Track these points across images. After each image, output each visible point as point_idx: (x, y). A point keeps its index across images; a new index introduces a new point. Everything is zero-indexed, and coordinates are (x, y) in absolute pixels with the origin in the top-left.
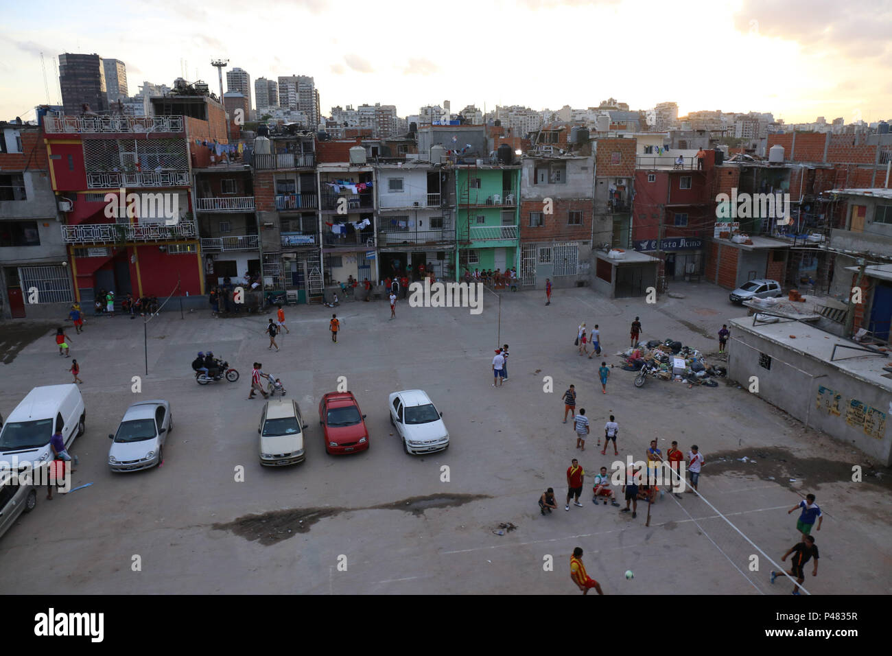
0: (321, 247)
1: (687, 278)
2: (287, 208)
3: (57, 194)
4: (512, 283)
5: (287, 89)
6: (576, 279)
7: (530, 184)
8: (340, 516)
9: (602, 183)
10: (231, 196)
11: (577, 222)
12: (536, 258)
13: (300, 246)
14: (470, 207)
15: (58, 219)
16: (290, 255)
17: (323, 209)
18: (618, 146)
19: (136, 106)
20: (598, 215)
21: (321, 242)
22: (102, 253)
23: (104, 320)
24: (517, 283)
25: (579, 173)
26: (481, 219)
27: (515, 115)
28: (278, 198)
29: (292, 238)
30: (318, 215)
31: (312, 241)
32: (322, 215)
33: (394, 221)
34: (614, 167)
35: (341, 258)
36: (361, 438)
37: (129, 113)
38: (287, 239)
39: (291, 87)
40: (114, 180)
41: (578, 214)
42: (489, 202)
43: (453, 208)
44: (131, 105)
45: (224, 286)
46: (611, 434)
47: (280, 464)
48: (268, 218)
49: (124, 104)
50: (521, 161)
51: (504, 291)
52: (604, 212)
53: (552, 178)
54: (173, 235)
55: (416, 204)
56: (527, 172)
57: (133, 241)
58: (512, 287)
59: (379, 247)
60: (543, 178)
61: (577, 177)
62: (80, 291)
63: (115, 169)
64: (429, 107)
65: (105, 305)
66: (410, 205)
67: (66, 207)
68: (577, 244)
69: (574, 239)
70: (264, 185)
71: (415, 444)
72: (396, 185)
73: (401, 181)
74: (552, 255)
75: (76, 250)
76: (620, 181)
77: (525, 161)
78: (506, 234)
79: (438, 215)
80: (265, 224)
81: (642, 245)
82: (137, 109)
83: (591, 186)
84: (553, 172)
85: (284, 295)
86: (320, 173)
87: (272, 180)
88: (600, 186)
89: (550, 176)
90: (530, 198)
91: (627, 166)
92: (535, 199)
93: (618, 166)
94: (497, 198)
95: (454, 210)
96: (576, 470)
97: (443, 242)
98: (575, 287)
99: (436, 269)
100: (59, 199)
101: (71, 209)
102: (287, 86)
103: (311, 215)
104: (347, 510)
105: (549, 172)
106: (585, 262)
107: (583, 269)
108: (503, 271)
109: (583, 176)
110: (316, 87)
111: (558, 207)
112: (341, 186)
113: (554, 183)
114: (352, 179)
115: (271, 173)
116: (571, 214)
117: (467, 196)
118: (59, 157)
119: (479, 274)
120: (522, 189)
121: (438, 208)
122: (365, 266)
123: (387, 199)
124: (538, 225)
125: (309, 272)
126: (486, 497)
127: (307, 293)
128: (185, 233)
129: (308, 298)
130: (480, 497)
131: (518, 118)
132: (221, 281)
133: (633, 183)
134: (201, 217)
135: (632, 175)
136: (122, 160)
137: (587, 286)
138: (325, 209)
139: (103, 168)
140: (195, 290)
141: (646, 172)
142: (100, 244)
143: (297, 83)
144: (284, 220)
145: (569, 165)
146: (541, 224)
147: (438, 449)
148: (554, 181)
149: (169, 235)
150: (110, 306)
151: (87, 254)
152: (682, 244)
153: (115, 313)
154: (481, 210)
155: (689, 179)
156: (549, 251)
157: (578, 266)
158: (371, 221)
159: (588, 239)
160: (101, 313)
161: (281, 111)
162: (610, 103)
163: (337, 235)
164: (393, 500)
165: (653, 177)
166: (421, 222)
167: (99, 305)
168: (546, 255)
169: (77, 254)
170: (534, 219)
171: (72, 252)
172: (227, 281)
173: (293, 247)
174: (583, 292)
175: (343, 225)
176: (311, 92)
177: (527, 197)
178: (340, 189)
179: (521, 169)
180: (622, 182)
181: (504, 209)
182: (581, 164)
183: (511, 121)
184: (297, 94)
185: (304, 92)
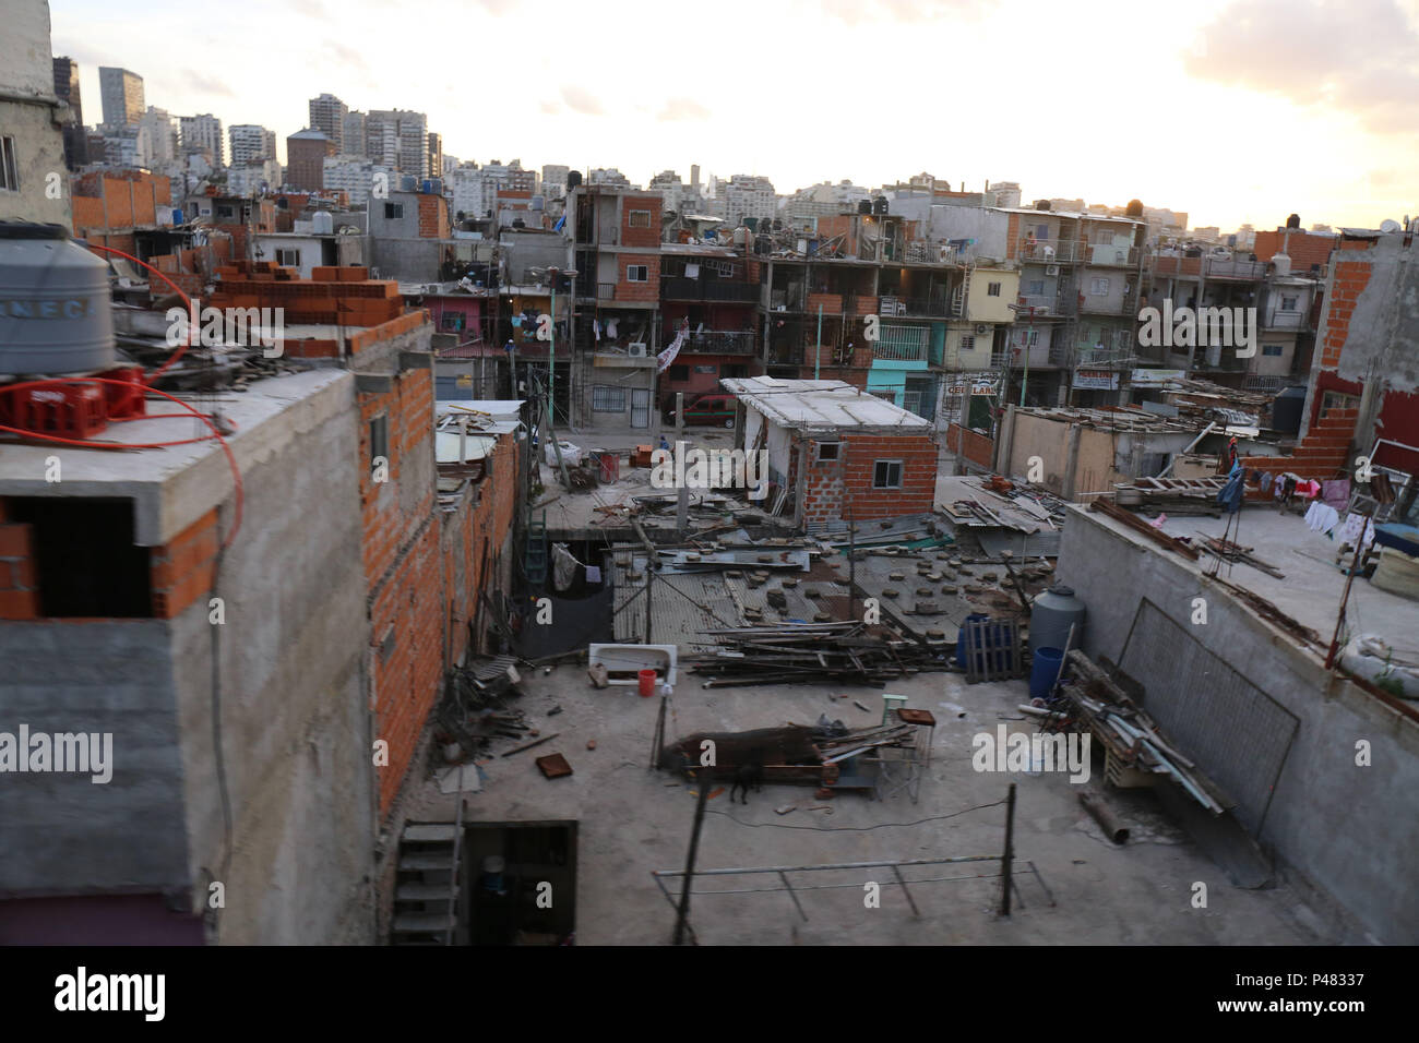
5: (382, 130)
19: (125, 143)
27: (737, 189)
37: (113, 154)
39: (389, 129)
44: (116, 140)
49: (105, 139)
64: (601, 170)
82: (125, 148)
102: (382, 125)
131: (741, 195)
143: (398, 121)
161: (357, 164)
162: (921, 179)
176: (420, 137)
183: (728, 199)
184: (399, 140)
185: (410, 136)
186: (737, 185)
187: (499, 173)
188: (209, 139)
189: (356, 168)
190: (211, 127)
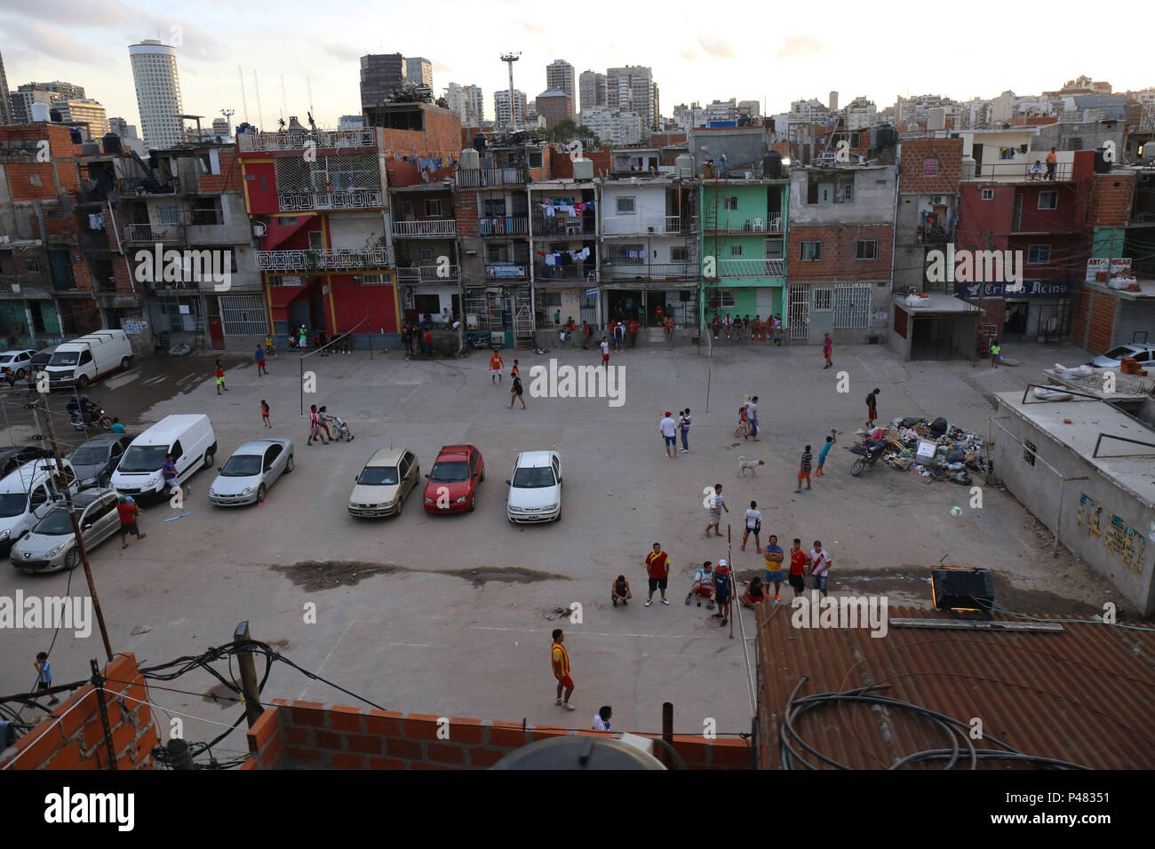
0: (532, 280)
1: (1041, 339)
2: (493, 234)
3: (251, 217)
4: (776, 335)
5: (617, 84)
6: (868, 332)
7: (801, 204)
8: (396, 575)
9: (908, 202)
10: (434, 219)
11: (869, 255)
12: (809, 303)
13: (507, 279)
14: (719, 234)
15: (252, 245)
16: (495, 290)
17: (535, 234)
18: (934, 149)
20: (901, 246)
21: (532, 275)
22: (295, 282)
23: (296, 357)
24: (783, 334)
25: (875, 189)
26: (738, 251)
28: (483, 222)
29: (498, 269)
30: (529, 242)
31: (522, 273)
32: (534, 243)
33: (625, 250)
34: (927, 179)
35: (558, 296)
36: (461, 497)
38: (492, 271)
39: (623, 82)
40: (305, 201)
41: (870, 245)
42: (748, 227)
43: (696, 235)
45: (425, 323)
46: (752, 524)
47: (365, 514)
48: (471, 245)
50: (790, 173)
51: (766, 345)
52: (911, 242)
53: (838, 195)
54: (365, 263)
55: (651, 229)
56: (797, 188)
57: (323, 270)
58: (776, 340)
59: (601, 283)
60: (826, 195)
61: (871, 193)
62: (275, 323)
63: (306, 190)
64: (803, 101)
65: (298, 339)
66: (644, 231)
67: (259, 231)
68: (870, 286)
69: (865, 279)
70: (467, 205)
71: (515, 510)
72: (626, 206)
73: (632, 200)
74: (833, 298)
75: (271, 278)
76: (938, 199)
77: (795, 172)
78: (771, 269)
79: (681, 243)
80: (468, 252)
81: (970, 289)
83: (891, 207)
84: (841, 187)
85: (489, 339)
86: (532, 191)
87: (476, 200)
88: (905, 207)
89: (836, 192)
90: (802, 223)
91: (946, 178)
92: (810, 223)
93: (934, 178)
94: (759, 222)
95: (698, 238)
96: (657, 556)
97: (686, 278)
98: (865, 344)
99: (678, 313)
100: (254, 222)
101: (265, 233)
102: (618, 80)
103: (521, 243)
104: (407, 570)
105: (835, 187)
106: (881, 310)
107: (880, 320)
108: (764, 319)
109: (879, 192)
110: (654, 80)
111: (841, 235)
112: (556, 207)
113: (842, 202)
114: (573, 199)
115: (475, 192)
116: (860, 245)
117: (714, 220)
118: (253, 178)
119: (732, 321)
120: (791, 211)
121: (678, 235)
122: (588, 306)
123: (613, 223)
124: (813, 259)
125: (517, 311)
126: (565, 578)
127: (515, 336)
128: (377, 262)
129: (516, 341)
130: (558, 577)
132: (421, 317)
133: (957, 201)
134: (398, 244)
135: (955, 190)
136: (313, 178)
137: (882, 343)
138: (537, 235)
139: (294, 188)
140: (391, 327)
141: (979, 186)
142: (291, 272)
143: (630, 76)
144: (492, 248)
145: (858, 177)
146: (817, 257)
147: (540, 520)
148: (841, 200)
149: (361, 264)
150: (303, 341)
151: (281, 283)
152: (1034, 289)
153: (308, 349)
154: (737, 237)
155: (1054, 195)
156: (828, 294)
157: (870, 316)
158: (593, 251)
159: (885, 279)
160: (294, 349)
161: (607, 112)
162: (1079, 83)
163: (552, 266)
164: (460, 567)
165: (990, 192)
166: (655, 252)
167: (292, 339)
168: (824, 299)
169: (271, 283)
170: (807, 250)
171: (267, 281)
172: (428, 317)
173: (500, 280)
174: (873, 350)
175: (558, 255)
176: (648, 87)
177: (797, 221)
178: (555, 210)
179: (790, 184)
180: (940, 199)
181: (769, 236)
182: (877, 176)
184: (630, 90)
185: (639, 87)
186: (925, 104)
187: (721, 110)
188: (474, 104)
189: (608, 115)
190: (476, 94)
